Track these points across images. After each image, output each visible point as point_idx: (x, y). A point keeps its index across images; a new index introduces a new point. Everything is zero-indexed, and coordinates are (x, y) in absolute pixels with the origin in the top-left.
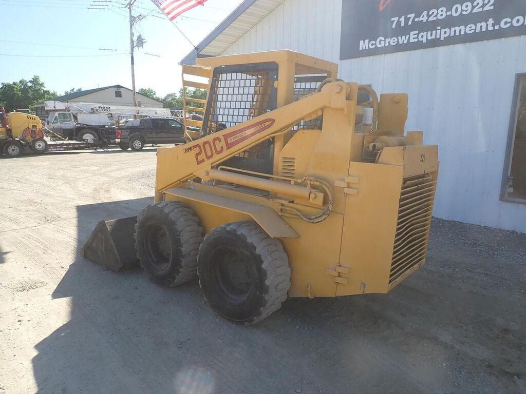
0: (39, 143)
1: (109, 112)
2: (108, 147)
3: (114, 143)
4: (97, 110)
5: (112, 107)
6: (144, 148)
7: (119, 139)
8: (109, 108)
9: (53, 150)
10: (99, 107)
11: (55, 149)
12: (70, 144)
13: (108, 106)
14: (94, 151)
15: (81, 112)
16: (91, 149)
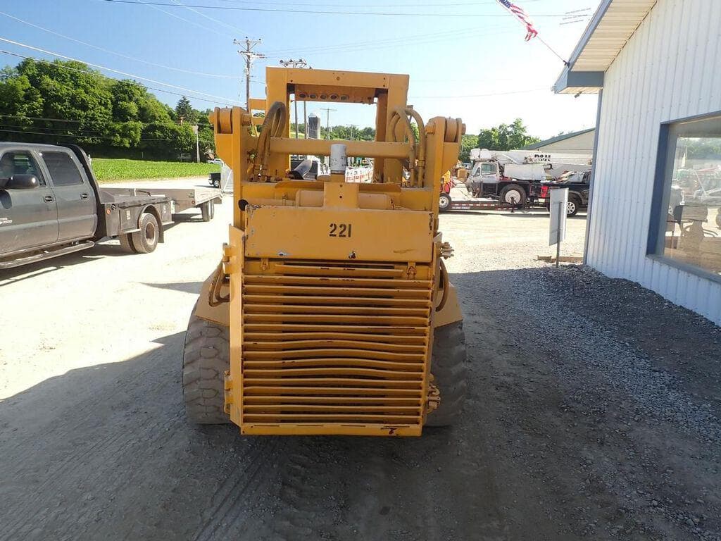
0: (444, 200)
1: (547, 162)
2: (529, 209)
3: (537, 204)
4: (531, 160)
5: (553, 155)
6: (578, 214)
7: (543, 198)
8: (549, 156)
9: (457, 208)
10: (536, 156)
11: (459, 208)
12: (478, 202)
13: (548, 154)
14: (510, 213)
15: (511, 162)
16: (506, 210)
